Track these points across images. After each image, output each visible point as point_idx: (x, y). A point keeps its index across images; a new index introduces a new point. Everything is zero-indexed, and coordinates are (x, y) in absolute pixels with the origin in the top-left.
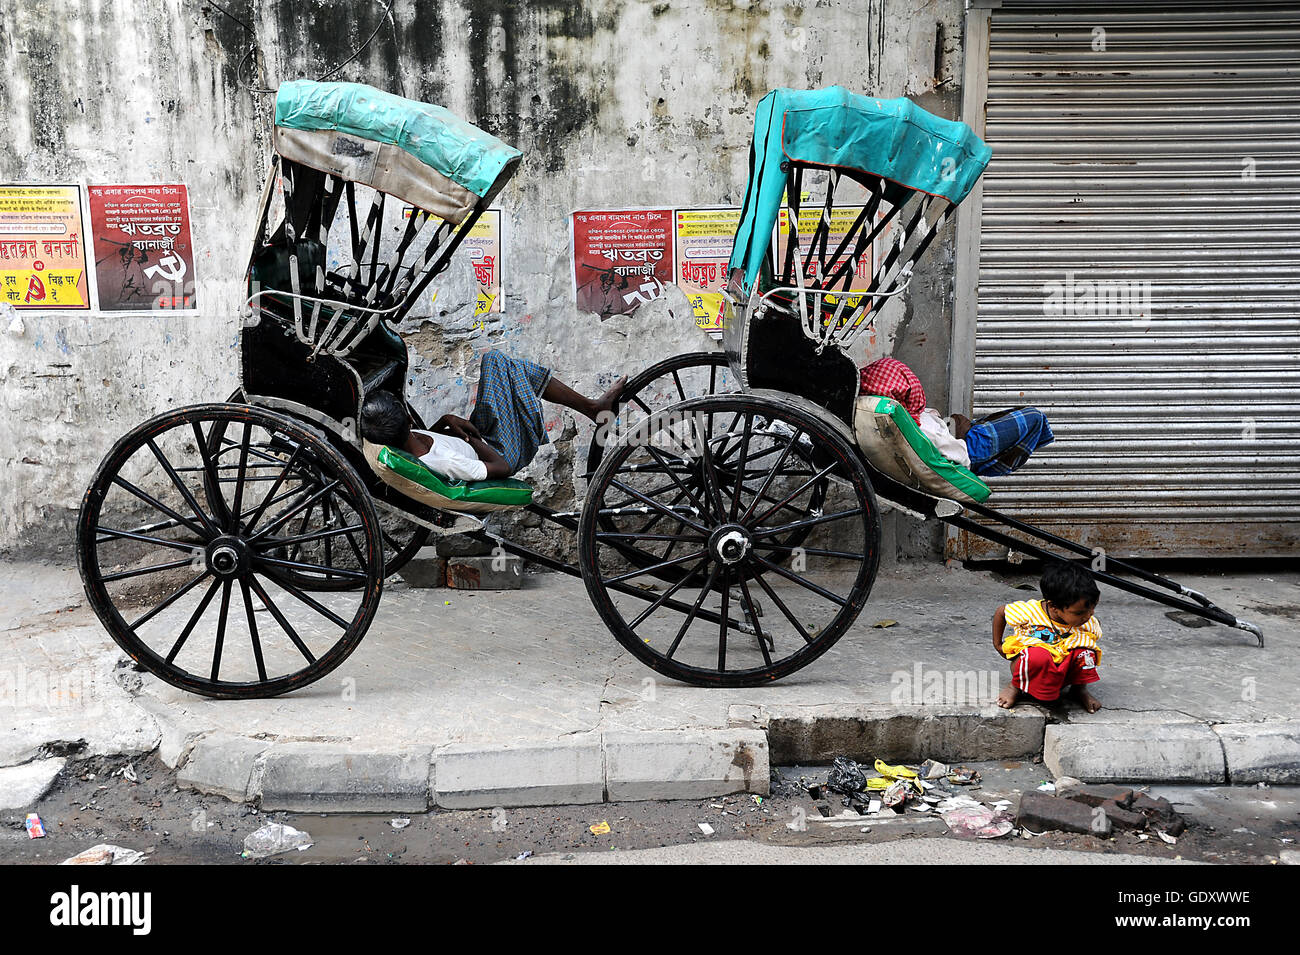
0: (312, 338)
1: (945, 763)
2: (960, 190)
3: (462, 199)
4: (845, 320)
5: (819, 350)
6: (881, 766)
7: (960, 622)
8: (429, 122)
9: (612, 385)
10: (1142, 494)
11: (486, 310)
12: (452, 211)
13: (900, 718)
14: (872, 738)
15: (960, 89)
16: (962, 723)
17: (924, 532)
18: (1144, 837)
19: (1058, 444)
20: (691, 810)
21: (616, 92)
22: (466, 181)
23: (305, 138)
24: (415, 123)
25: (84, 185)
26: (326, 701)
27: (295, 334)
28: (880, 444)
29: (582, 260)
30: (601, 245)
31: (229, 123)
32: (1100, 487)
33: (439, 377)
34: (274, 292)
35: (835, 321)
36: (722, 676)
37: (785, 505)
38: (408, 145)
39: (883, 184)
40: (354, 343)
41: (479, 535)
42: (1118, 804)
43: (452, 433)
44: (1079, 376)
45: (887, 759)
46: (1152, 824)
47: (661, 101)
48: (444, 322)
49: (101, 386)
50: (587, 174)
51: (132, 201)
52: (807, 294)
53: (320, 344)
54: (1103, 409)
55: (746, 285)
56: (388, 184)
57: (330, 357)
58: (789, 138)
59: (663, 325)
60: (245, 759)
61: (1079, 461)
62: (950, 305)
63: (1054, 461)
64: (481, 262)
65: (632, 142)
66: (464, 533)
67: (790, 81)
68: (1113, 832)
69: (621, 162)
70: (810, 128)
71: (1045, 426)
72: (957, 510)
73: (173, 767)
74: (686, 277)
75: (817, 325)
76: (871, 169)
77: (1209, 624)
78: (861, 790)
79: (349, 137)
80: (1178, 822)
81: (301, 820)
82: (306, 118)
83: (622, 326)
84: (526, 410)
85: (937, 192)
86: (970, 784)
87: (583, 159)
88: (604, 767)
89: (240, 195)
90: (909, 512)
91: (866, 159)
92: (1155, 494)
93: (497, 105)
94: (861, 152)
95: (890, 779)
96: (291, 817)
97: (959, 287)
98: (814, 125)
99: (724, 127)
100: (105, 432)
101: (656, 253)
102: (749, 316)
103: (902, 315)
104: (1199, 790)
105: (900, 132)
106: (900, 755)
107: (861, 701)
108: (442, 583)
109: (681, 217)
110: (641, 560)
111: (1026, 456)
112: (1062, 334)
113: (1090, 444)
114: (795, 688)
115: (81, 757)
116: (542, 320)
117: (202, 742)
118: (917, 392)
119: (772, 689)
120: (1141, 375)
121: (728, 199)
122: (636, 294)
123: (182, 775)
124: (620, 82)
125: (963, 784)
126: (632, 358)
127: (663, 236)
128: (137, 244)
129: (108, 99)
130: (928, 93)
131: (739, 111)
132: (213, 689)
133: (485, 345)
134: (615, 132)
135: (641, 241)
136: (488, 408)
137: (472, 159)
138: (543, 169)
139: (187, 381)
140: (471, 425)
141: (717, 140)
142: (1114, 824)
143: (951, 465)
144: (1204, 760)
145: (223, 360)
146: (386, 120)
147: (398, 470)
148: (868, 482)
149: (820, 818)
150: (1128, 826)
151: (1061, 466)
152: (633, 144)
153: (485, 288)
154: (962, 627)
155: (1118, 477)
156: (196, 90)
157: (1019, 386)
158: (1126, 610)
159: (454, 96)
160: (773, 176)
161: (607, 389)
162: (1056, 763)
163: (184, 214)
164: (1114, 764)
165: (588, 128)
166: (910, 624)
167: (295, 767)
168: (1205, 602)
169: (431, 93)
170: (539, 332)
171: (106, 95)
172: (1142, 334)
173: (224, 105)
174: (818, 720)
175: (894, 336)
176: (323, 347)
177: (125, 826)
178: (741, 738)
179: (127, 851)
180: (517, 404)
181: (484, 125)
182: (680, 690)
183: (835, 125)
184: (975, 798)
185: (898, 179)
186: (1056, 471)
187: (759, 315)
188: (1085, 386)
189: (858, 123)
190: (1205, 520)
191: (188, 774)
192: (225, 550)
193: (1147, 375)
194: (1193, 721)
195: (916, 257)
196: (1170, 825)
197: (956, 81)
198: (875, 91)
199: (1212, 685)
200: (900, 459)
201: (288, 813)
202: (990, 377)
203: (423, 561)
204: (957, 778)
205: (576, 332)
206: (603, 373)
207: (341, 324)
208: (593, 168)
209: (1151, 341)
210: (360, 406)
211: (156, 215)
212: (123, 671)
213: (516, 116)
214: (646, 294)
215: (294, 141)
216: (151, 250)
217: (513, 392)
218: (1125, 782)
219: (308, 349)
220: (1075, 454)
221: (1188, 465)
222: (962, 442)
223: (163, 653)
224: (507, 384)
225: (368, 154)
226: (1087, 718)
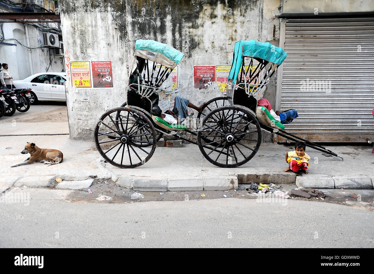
0: (142, 94)
1: (275, 184)
2: (280, 62)
3: (174, 64)
4: (254, 90)
5: (249, 97)
6: (261, 184)
7: (278, 155)
8: (167, 48)
9: (202, 104)
10: (317, 128)
11: (175, 88)
12: (172, 67)
13: (265, 174)
14: (259, 179)
15: (279, 39)
16: (278, 176)
17: (269, 136)
18: (317, 198)
19: (300, 117)
20: (222, 192)
21: (203, 40)
22: (175, 61)
23: (141, 52)
24: (164, 48)
25: (91, 62)
26: (144, 169)
27: (138, 93)
28: (262, 117)
29: (195, 77)
30: (199, 74)
31: (121, 48)
32: (308, 127)
33: (164, 102)
34: (134, 84)
35: (253, 90)
36: (227, 165)
37: (240, 130)
38: (163, 53)
39: (263, 61)
40: (150, 95)
41: (175, 135)
42: (312, 192)
43: (169, 114)
44: (304, 102)
45: (262, 183)
46: (319, 196)
47: (213, 42)
48: (166, 90)
49: (94, 104)
50: (197, 58)
51: (100, 65)
52: (247, 85)
53: (143, 95)
54: (309, 110)
55: (233, 82)
56: (158, 61)
57: (146, 97)
58: (243, 51)
59: (213, 91)
60: (130, 180)
61: (303, 121)
62: (276, 87)
63: (298, 121)
64: (174, 77)
65: (207, 51)
66: (172, 135)
67: (241, 38)
68: (311, 197)
69: (204, 55)
70: (248, 49)
71: (297, 113)
72: (278, 131)
73: (115, 181)
74: (218, 80)
75: (249, 91)
76: (261, 58)
77: (331, 156)
78: (257, 189)
79: (151, 51)
80: (325, 196)
81: (142, 192)
82: (142, 48)
83: (204, 91)
84: (184, 109)
85: (275, 63)
86: (280, 188)
87: (196, 55)
88: (203, 183)
89: (123, 63)
90: (267, 131)
91: (260, 55)
92: (320, 128)
93: (178, 43)
94: (259, 54)
95: (263, 187)
96: (139, 192)
97: (278, 83)
98: (249, 48)
99: (227, 48)
100: (94, 113)
101: (211, 75)
102: (234, 89)
103: (265, 89)
104: (329, 190)
105: (267, 50)
106: (265, 182)
107: (257, 171)
108: (165, 146)
109: (217, 67)
110: (208, 141)
111: (292, 120)
112: (300, 93)
113: (306, 117)
114: (242, 168)
115: (96, 179)
116: (187, 90)
117: (121, 176)
118: (270, 106)
119: (238, 168)
120: (317, 102)
121: (227, 63)
122: (207, 84)
123: (117, 183)
124: (204, 38)
125: (279, 188)
126: (206, 98)
127: (213, 72)
128: (101, 74)
129: (96, 43)
130: (272, 40)
131: (230, 44)
132: (121, 166)
133: (175, 95)
134: (203, 49)
135: (208, 73)
136: (177, 108)
137: (176, 56)
138: (187, 57)
139: (111, 103)
140: (173, 112)
141: (225, 51)
142: (311, 196)
143: (277, 121)
144: (330, 184)
145: (119, 98)
146: (158, 48)
147: (159, 121)
148: (259, 125)
149: (249, 194)
150: (314, 196)
151: (299, 122)
152: (207, 52)
153: (174, 83)
154: (277, 156)
155: (312, 125)
156: (114, 41)
157: (291, 105)
158: (313, 153)
159: (168, 41)
160: (240, 59)
161: (200, 105)
162: (298, 184)
163: (111, 67)
164: (311, 184)
165: (197, 48)
166: (266, 155)
167: (140, 182)
168: (331, 152)
169: (163, 41)
170: (186, 92)
171: (95, 42)
172: (318, 93)
173: (119, 44)
174: (248, 175)
175: (263, 93)
176: (144, 95)
177: (107, 192)
178: (232, 178)
179: (108, 197)
180: (182, 108)
181: (175, 47)
182: (218, 168)
183: (253, 48)
184: (281, 191)
185: (267, 60)
186: (298, 123)
187: (236, 89)
188: (305, 105)
189: (258, 48)
190: (331, 134)
191: (118, 183)
192: (124, 137)
193: (319, 102)
194: (328, 176)
195: (270, 77)
196: (323, 196)
197: (278, 38)
198: (260, 40)
199: (332, 169)
200: (266, 120)
201: (139, 191)
202: (284, 102)
203: (161, 141)
204: (277, 187)
205: (194, 93)
206: (200, 101)
207: (148, 91)
208: (198, 57)
209: (320, 95)
210: (151, 108)
211: (105, 67)
212: (102, 162)
213: (181, 46)
214: (209, 84)
215: (139, 52)
216: (104, 75)
217: (182, 105)
218: (313, 188)
219: (141, 96)
220: (303, 119)
221: (327, 122)
222: (279, 116)
223: (111, 159)
224: (180, 103)
225: (154, 55)
226: (305, 175)
